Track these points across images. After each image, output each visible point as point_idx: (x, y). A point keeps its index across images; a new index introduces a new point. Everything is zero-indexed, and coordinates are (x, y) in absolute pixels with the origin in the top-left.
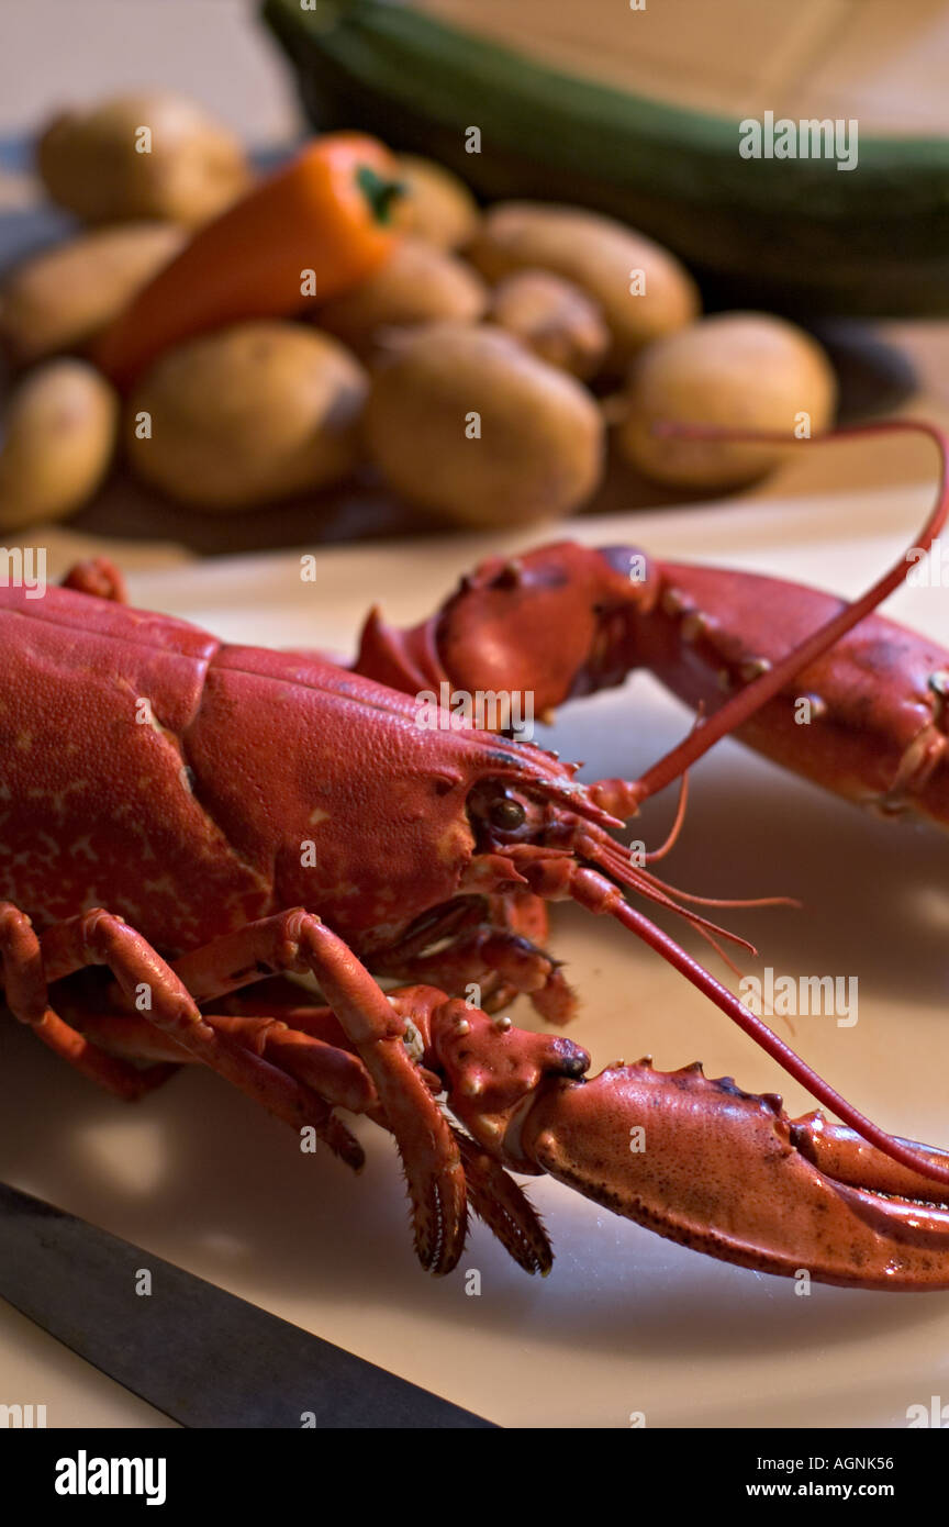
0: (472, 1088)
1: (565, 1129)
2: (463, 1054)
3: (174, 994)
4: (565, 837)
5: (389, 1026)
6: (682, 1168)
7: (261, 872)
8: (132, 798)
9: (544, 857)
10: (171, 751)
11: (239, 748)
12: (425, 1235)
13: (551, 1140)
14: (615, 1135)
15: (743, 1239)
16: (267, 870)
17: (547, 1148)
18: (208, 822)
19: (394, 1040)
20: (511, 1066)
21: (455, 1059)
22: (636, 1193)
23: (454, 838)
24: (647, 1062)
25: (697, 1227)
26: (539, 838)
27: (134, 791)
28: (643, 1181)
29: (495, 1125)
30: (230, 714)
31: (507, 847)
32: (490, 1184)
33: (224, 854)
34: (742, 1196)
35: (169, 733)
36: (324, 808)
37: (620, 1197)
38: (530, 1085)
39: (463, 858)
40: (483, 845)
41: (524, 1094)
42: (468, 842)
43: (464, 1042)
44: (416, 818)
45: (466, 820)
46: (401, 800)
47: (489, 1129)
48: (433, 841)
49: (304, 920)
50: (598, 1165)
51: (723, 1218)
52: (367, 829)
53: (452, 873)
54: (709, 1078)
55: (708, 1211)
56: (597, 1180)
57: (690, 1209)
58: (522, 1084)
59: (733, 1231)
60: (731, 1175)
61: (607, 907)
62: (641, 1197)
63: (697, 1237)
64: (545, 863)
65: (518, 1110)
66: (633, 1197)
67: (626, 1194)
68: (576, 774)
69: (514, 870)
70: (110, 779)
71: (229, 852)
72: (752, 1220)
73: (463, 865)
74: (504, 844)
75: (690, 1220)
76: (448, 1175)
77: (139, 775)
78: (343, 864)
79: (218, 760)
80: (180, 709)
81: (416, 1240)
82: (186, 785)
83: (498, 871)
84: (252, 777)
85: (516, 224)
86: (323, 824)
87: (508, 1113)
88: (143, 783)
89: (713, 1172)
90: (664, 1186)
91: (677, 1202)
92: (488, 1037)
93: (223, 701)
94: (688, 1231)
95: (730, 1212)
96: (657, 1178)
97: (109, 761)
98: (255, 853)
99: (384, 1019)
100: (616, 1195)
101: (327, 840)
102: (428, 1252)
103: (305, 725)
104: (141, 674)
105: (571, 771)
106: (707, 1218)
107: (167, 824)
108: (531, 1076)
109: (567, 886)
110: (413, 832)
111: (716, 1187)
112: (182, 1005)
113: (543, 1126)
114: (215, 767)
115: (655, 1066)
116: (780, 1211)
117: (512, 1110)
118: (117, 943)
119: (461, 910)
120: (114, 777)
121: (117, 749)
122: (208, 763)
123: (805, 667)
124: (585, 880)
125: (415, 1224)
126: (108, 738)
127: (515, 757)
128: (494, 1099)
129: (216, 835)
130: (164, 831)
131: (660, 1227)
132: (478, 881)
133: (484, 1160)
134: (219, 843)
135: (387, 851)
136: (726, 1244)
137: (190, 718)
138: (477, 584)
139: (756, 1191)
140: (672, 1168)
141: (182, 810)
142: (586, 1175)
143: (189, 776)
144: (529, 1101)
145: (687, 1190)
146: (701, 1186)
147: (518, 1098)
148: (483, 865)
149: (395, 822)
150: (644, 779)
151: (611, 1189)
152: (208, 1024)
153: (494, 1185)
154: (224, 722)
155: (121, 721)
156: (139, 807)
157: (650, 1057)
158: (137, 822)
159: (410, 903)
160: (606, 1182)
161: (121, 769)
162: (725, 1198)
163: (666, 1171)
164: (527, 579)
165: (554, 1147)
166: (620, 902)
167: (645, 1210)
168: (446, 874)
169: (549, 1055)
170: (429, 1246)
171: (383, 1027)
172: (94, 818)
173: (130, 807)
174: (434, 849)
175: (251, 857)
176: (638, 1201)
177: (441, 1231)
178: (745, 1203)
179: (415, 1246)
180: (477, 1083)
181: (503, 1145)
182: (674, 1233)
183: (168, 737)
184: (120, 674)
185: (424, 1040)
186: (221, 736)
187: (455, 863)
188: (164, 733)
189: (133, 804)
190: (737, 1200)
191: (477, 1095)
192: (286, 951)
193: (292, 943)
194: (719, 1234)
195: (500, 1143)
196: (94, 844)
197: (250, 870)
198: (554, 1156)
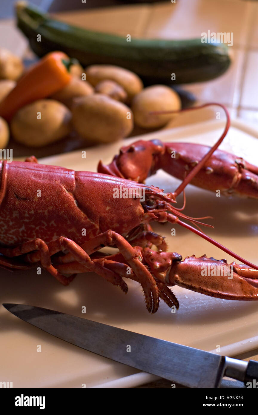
0: (157, 267)
1: (180, 273)
2: (152, 260)
3: (84, 254)
4: (164, 207)
5: (135, 255)
6: (209, 278)
7: (96, 224)
8: (64, 209)
9: (159, 212)
10: (71, 197)
11: (87, 194)
12: (149, 304)
13: (177, 276)
14: (192, 273)
15: (226, 293)
16: (97, 223)
17: (177, 278)
18: (82, 213)
19: (136, 258)
20: (164, 261)
21: (150, 261)
22: (199, 286)
23: (140, 210)
24: (194, 256)
25: (214, 291)
26: (157, 208)
27: (64, 208)
28: (200, 282)
29: (163, 275)
30: (84, 187)
31: (151, 211)
32: (163, 289)
33: (87, 220)
34: (224, 283)
35: (70, 193)
36: (109, 206)
37: (196, 287)
38: (170, 264)
39: (142, 214)
40: (146, 210)
41: (169, 267)
42: (142, 210)
43: (152, 256)
44: (131, 206)
45: (141, 205)
46: (127, 202)
47: (162, 276)
48: (135, 211)
49: (112, 232)
50: (189, 280)
51: (220, 289)
52: (120, 210)
53: (140, 218)
54: (208, 258)
55: (217, 287)
56: (190, 284)
57: (212, 288)
58: (169, 264)
59: (223, 291)
60: (220, 278)
61: (176, 222)
62: (200, 286)
63: (215, 294)
64: (160, 213)
65: (168, 270)
66: (199, 287)
67: (197, 286)
68: (164, 191)
69: (154, 216)
70: (58, 205)
71: (88, 220)
72: (227, 288)
73: (142, 216)
74: (150, 210)
75: (213, 290)
76: (154, 288)
77: (65, 204)
78: (115, 219)
79: (83, 197)
80: (72, 187)
81: (147, 306)
82: (76, 205)
83: (151, 216)
84: (92, 201)
85: (94, 70)
86: (109, 210)
87: (166, 272)
88: (66, 205)
89: (216, 278)
90: (205, 283)
91: (209, 286)
92: (157, 255)
93: (81, 184)
94: (213, 293)
95: (221, 287)
96: (204, 281)
97: (57, 201)
98: (94, 219)
99: (134, 253)
100: (195, 287)
101: (111, 214)
102: (150, 308)
103: (102, 187)
104: (60, 180)
105: (163, 191)
106: (216, 289)
107: (73, 214)
108: (170, 261)
109: (166, 218)
110: (130, 209)
111: (217, 281)
112: (86, 256)
113: (175, 273)
114: (82, 199)
115: (196, 256)
116: (233, 285)
117: (167, 270)
118: (69, 244)
119: (139, 228)
120: (59, 205)
121: (58, 198)
122: (80, 198)
123: (206, 161)
124: (170, 216)
125: (146, 302)
126: (56, 195)
127: (150, 189)
128: (162, 269)
129: (85, 216)
130: (72, 216)
131: (206, 293)
132: (146, 219)
133: (161, 284)
134: (86, 218)
135: (125, 215)
136: (222, 294)
137: (74, 188)
138: (124, 152)
139: (226, 281)
140: (207, 279)
141: (76, 211)
142: (187, 283)
143: (76, 202)
144: (170, 268)
145: (211, 283)
146: (214, 282)
147: (168, 267)
148: (147, 215)
149: (126, 207)
150: (176, 192)
151: (193, 285)
152: (92, 261)
153: (164, 289)
154: (82, 189)
155: (58, 191)
156: (66, 211)
157: (195, 254)
158: (66, 215)
159: (131, 227)
160: (192, 284)
161: (60, 203)
162: (220, 284)
163: (205, 279)
164: (136, 149)
165: (178, 278)
166: (178, 220)
167: (202, 289)
168: (139, 218)
169: (173, 257)
170: (150, 306)
171: (134, 255)
172: (55, 215)
173: (63, 212)
174: (136, 213)
175: (93, 220)
176: (200, 287)
177: (153, 303)
178: (224, 284)
179: (147, 307)
180: (158, 265)
181: (165, 280)
182: (209, 294)
183: (70, 194)
184: (55, 180)
185: (142, 258)
186: (82, 192)
187: (141, 216)
188: (69, 193)
189: (64, 211)
190: (223, 284)
191: (158, 268)
192: (110, 240)
193: (111, 238)
194: (220, 292)
195: (164, 279)
196: (55, 222)
197: (94, 223)
198: (179, 280)
